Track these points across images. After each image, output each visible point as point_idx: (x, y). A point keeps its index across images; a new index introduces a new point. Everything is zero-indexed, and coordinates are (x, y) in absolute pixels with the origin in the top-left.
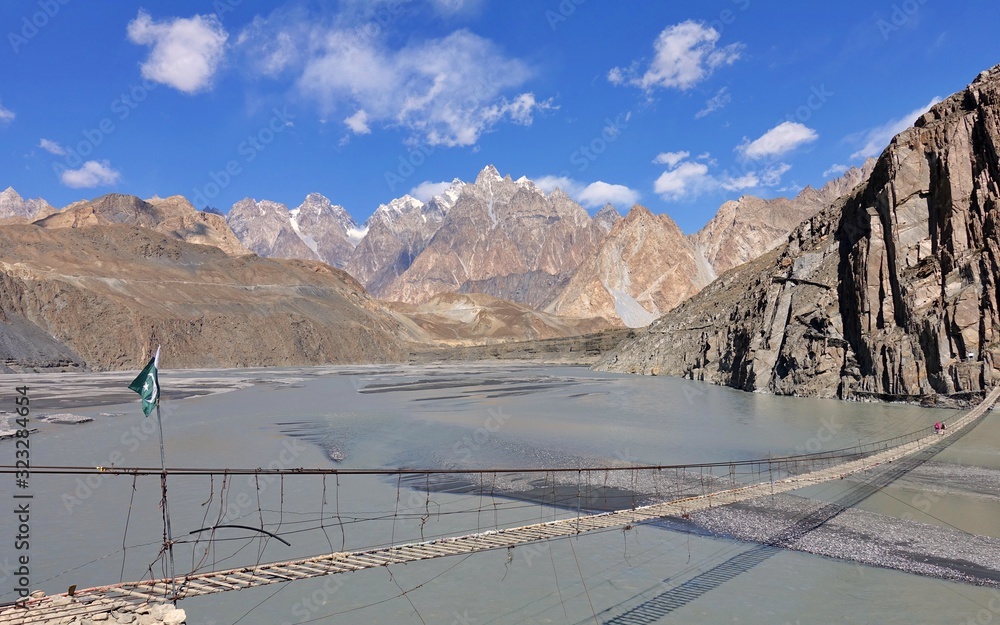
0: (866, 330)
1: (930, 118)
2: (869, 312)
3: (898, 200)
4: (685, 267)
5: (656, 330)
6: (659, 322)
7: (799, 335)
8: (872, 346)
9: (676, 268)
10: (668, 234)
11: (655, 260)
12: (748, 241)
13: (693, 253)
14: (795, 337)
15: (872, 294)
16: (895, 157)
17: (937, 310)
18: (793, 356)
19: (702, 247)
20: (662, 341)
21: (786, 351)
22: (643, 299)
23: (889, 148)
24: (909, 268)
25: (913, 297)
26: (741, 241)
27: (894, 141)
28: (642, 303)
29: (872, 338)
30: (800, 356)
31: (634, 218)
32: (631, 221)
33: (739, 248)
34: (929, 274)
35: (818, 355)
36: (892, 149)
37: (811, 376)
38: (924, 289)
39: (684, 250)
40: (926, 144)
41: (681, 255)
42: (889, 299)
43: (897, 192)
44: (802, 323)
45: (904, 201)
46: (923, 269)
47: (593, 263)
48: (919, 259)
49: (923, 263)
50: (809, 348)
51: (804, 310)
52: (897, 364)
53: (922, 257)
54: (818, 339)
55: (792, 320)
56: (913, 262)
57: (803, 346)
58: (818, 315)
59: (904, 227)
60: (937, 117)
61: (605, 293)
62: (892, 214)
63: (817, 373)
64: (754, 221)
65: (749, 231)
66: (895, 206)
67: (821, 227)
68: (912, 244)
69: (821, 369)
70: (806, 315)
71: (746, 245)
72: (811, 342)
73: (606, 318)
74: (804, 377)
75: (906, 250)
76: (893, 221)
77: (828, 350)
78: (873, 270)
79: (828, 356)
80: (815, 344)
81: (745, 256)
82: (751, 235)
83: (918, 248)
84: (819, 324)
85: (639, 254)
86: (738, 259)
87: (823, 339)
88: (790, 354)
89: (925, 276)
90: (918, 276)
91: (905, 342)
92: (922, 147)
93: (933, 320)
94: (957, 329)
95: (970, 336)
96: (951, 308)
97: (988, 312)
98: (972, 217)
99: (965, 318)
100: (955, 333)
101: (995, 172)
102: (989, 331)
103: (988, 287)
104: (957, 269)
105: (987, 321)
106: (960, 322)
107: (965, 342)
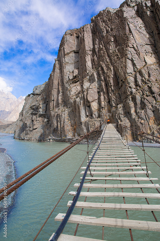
0: (52, 109)
2: (53, 100)
3: (66, 53)
7: (30, 113)
8: (53, 115)
14: (28, 115)
15: (55, 92)
16: (65, 38)
17: (80, 95)
18: (26, 122)
24: (69, 80)
25: (70, 91)
29: (54, 112)
30: (28, 123)
34: (77, 82)
35: (35, 121)
37: (31, 131)
38: (75, 87)
40: (76, 34)
42: (61, 94)
43: (65, 50)
44: (32, 109)
45: (68, 54)
46: (75, 80)
47: (17, 109)
48: (73, 76)
49: (75, 77)
50: (32, 119)
53: (74, 75)
54: (35, 114)
56: (71, 78)
57: (30, 118)
59: (68, 64)
62: (63, 59)
63: (33, 129)
66: (64, 55)
68: (71, 71)
69: (35, 127)
70: (34, 106)
72: (33, 116)
74: (29, 132)
75: (68, 73)
76: (64, 61)
77: (38, 119)
78: (55, 82)
79: (38, 122)
83: (73, 72)
84: (37, 109)
87: (37, 114)
89: (76, 82)
90: (73, 82)
91: (66, 112)
92: (75, 35)
93: (78, 100)
94: (89, 102)
95: (94, 106)
96: (85, 93)
97: (102, 93)
98: (93, 57)
99: (92, 97)
100: (87, 105)
101: (101, 38)
102: (103, 103)
103: (102, 82)
104: (88, 77)
105: (102, 97)
106: (90, 99)
107: (93, 109)
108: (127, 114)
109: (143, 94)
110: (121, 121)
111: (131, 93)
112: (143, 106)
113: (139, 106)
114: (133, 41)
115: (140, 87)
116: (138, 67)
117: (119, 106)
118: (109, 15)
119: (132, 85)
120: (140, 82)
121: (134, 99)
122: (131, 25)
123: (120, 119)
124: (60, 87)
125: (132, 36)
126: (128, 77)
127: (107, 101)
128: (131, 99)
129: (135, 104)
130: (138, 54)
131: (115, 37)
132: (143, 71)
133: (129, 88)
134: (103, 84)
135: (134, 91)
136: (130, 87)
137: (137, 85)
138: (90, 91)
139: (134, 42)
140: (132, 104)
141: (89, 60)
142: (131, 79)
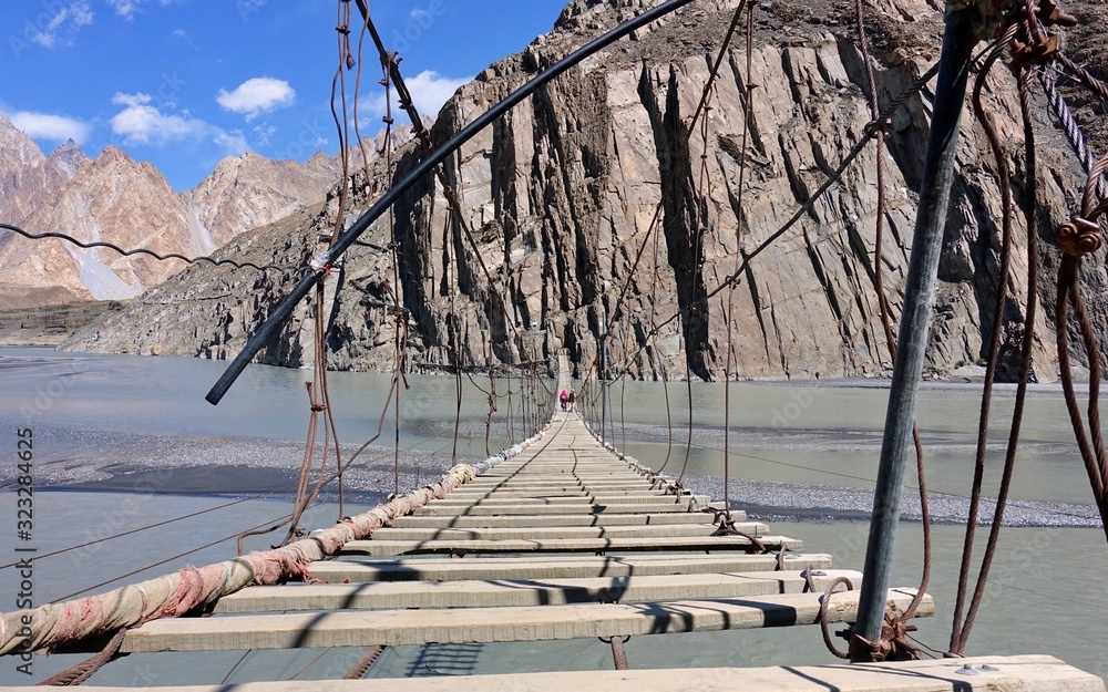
0: (430, 298)
1: (491, 74)
2: (433, 278)
3: (463, 157)
4: (174, 231)
5: (152, 300)
6: (155, 291)
7: (354, 302)
8: (436, 315)
9: (163, 230)
10: (153, 187)
11: (136, 220)
12: (252, 207)
13: (185, 215)
14: (351, 304)
15: (435, 257)
16: (460, 110)
17: (502, 276)
18: (349, 325)
19: (196, 208)
20: (163, 313)
21: (340, 320)
22: (119, 267)
23: (453, 99)
24: (473, 231)
26: (244, 205)
27: (459, 92)
28: (118, 272)
29: (438, 306)
30: (356, 325)
31: (108, 163)
32: (103, 166)
33: (242, 213)
34: (493, 240)
35: (377, 324)
36: (457, 100)
37: (369, 348)
38: (488, 254)
39: (174, 210)
40: (490, 101)
41: (170, 215)
42: (453, 264)
44: (358, 288)
45: (469, 159)
46: (487, 233)
47: (49, 215)
48: (483, 223)
49: (487, 227)
50: (366, 316)
51: (360, 274)
52: (463, 334)
53: (486, 221)
54: (376, 306)
55: (345, 286)
56: (478, 226)
57: (360, 315)
58: (376, 280)
59: (468, 187)
60: (498, 74)
61: (66, 256)
62: (457, 172)
63: (376, 345)
64: (258, 183)
65: (253, 195)
66: (460, 163)
67: (364, 186)
68: (477, 207)
69: (381, 340)
70: (361, 280)
71: (249, 211)
72: (369, 309)
73: (69, 289)
74: (360, 349)
75: (471, 212)
76: (458, 180)
77: (389, 319)
78: (437, 231)
79: (388, 326)
80: (373, 311)
81: (249, 223)
82: (254, 199)
83: (482, 211)
84: (377, 290)
85: (114, 209)
86: (240, 226)
87: (383, 306)
88: (345, 324)
89: (489, 242)
90: (482, 240)
91: (471, 311)
92: (486, 103)
93: (499, 287)
94: (522, 296)
95: (534, 304)
96: (516, 275)
97: (549, 280)
98: (534, 183)
99: (530, 286)
100: (520, 301)
101: (555, 139)
102: (550, 300)
103: (550, 254)
104: (521, 235)
105: (550, 289)
106: (525, 290)
107: (530, 310)
108: (593, 326)
109: (622, 295)
110: (581, 338)
111: (603, 286)
112: (619, 314)
113: (612, 313)
114: (618, 177)
115: (619, 278)
116: (621, 238)
117: (579, 310)
118: (576, 75)
119: (607, 272)
120: (620, 270)
121: (606, 301)
122: (620, 134)
123: (579, 334)
124: (449, 245)
125: (617, 162)
126: (600, 257)
127: (560, 297)
128: (601, 300)
129: (607, 311)
130: (625, 209)
131: (585, 150)
132: (629, 249)
133: (600, 280)
134: (554, 260)
135: (607, 284)
136: (601, 277)
137: (614, 274)
138: (527, 273)
139: (620, 180)
140: (601, 309)
141: (522, 191)
142: (605, 262)
